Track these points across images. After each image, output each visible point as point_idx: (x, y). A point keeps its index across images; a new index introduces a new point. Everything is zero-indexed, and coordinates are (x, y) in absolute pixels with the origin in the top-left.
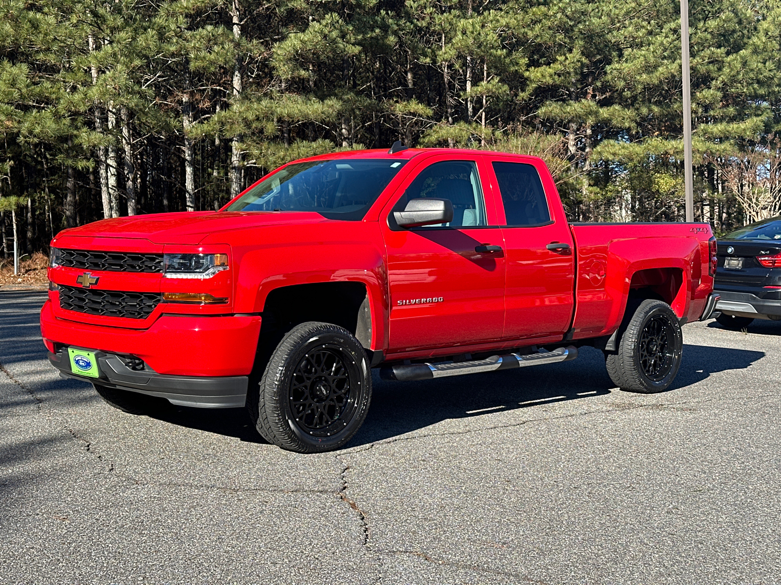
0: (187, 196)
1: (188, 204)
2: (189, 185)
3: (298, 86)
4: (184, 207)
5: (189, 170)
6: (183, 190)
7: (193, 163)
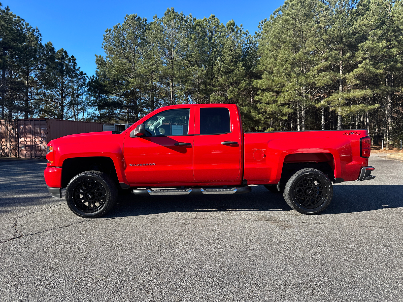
0: (322, 125)
1: (322, 128)
2: (323, 122)
3: (356, 87)
4: (321, 129)
5: (323, 117)
6: (321, 124)
7: (324, 115)
